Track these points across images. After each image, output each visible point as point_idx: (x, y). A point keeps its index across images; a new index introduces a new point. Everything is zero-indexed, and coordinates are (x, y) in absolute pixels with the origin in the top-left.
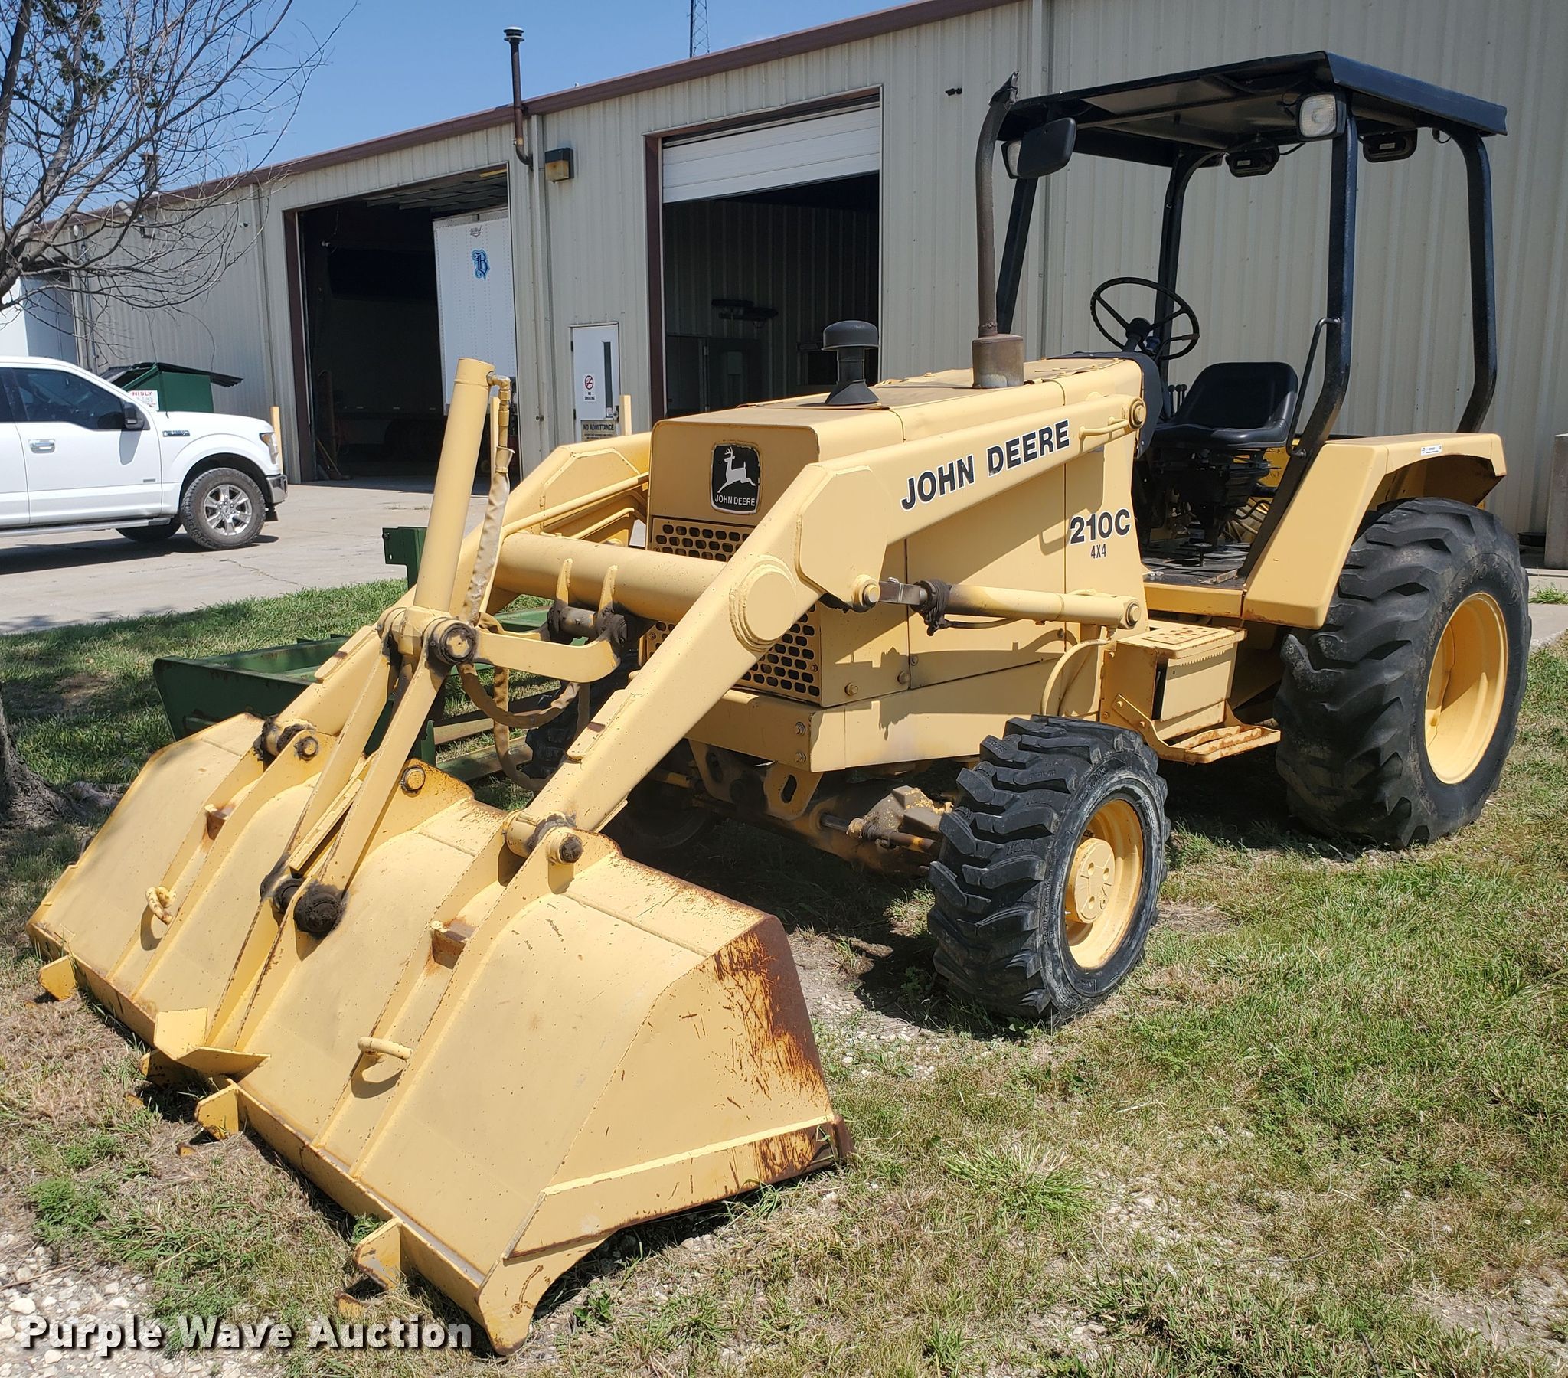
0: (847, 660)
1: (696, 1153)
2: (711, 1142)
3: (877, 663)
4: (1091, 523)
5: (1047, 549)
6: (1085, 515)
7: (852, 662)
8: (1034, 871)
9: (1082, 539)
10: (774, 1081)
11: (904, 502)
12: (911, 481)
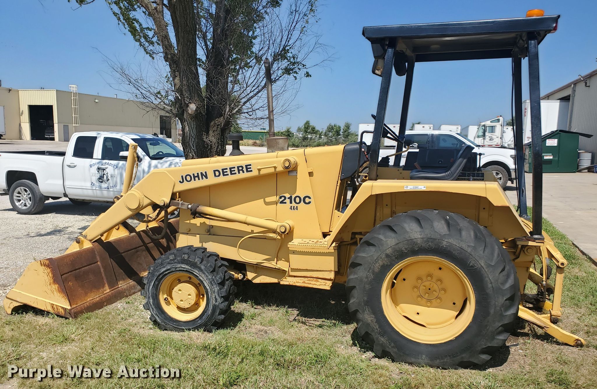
0: (188, 222)
1: (38, 298)
2: (42, 298)
3: (198, 225)
4: (290, 198)
5: (267, 204)
6: (287, 195)
7: (190, 222)
8: (143, 280)
9: (285, 203)
10: (55, 293)
11: (180, 182)
12: (182, 176)
